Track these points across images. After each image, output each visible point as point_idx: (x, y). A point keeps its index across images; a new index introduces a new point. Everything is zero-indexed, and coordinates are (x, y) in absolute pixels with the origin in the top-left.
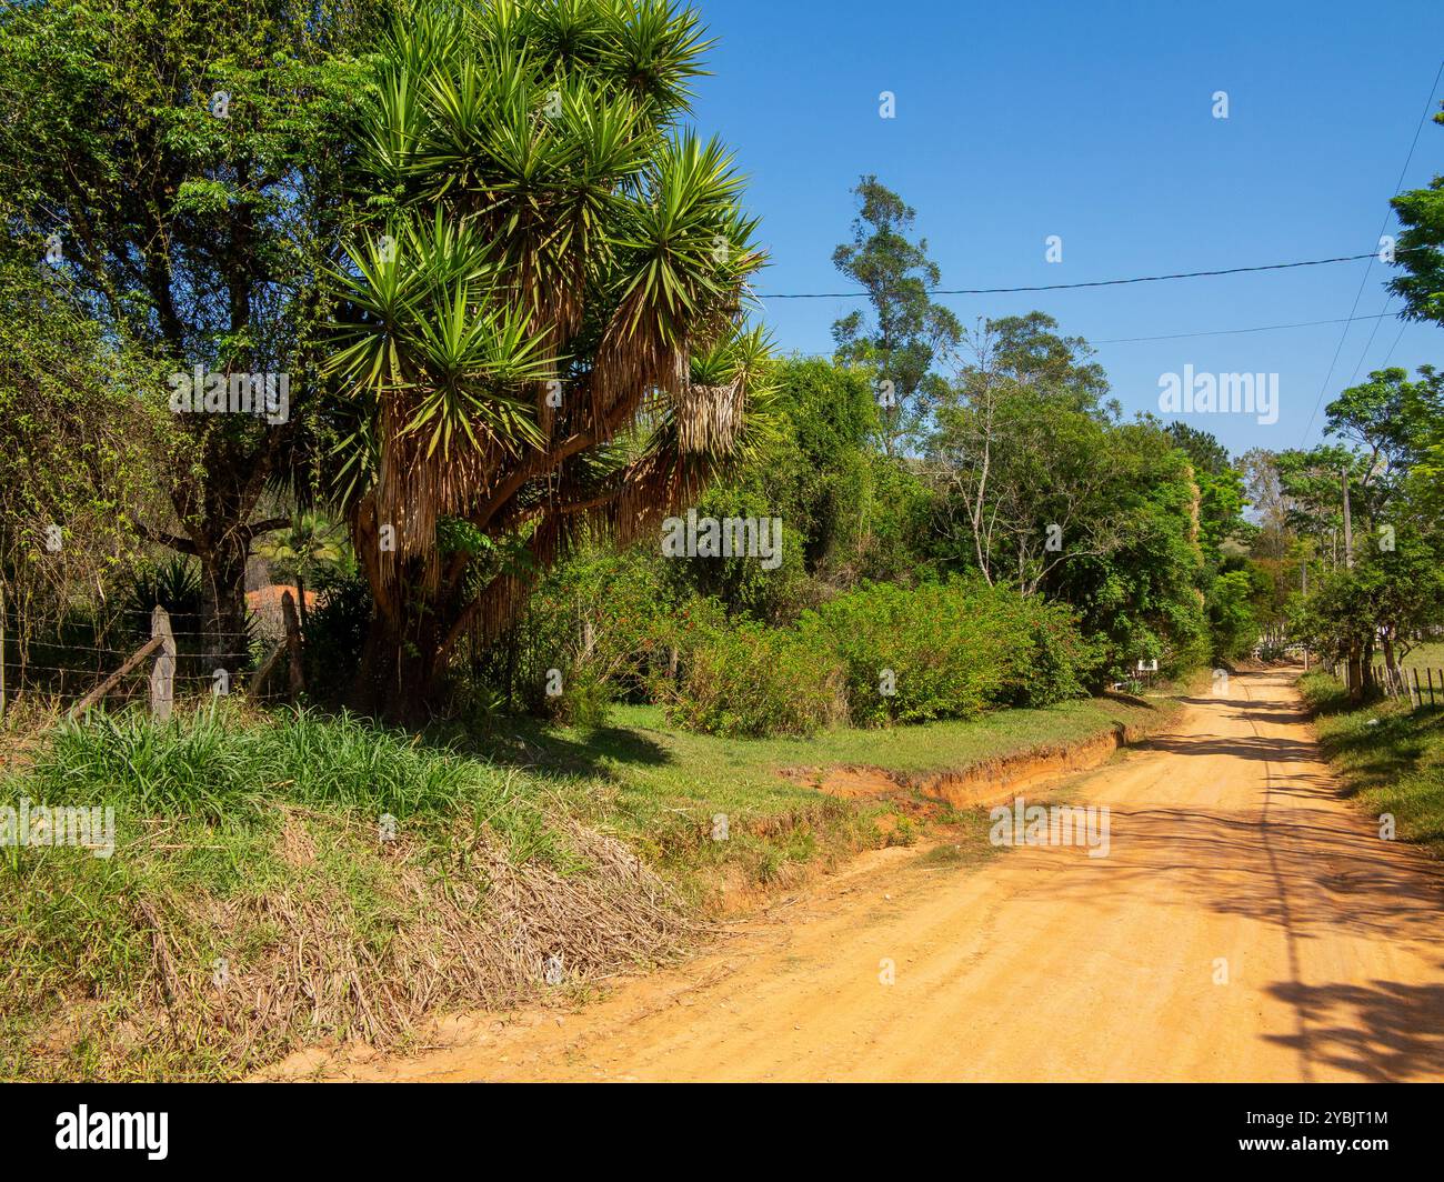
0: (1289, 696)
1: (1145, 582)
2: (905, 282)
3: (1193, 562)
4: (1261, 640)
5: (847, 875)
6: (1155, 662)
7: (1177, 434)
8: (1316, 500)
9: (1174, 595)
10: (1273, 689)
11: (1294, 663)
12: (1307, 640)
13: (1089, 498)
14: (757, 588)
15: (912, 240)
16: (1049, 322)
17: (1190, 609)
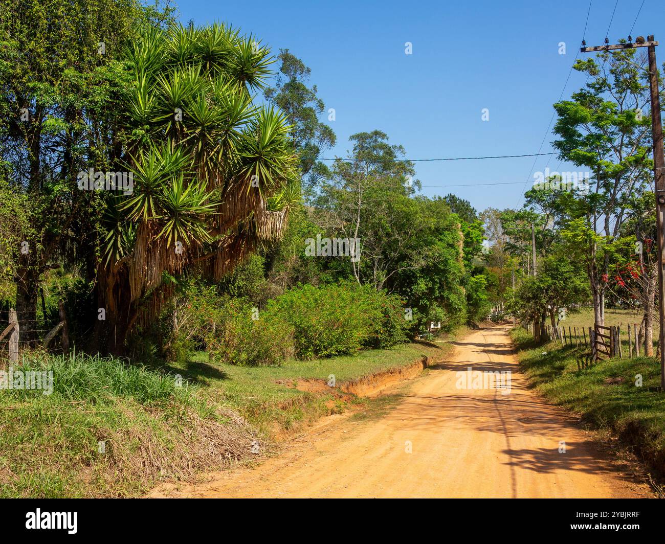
0: (506, 341)
1: (436, 282)
2: (304, 110)
3: (460, 272)
4: (492, 310)
5: (318, 426)
6: (439, 324)
7: (450, 200)
8: (520, 238)
9: (450, 289)
10: (497, 337)
11: (509, 323)
12: (514, 312)
13: (410, 239)
14: (238, 287)
15: (309, 87)
16: (384, 136)
17: (458, 296)
